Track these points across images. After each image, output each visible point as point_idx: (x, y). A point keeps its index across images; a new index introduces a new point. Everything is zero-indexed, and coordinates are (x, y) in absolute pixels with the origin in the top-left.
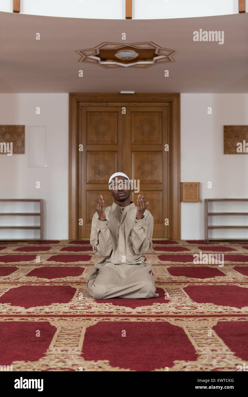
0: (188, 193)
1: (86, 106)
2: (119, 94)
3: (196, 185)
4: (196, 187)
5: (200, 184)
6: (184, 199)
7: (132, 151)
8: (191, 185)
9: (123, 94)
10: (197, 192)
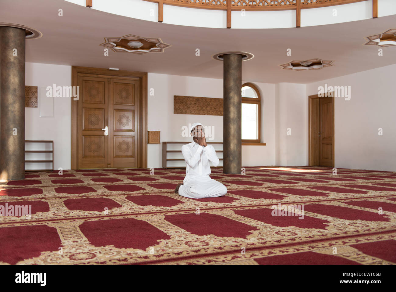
0: (153, 138)
1: (83, 76)
2: (108, 70)
3: (158, 133)
4: (157, 133)
5: (160, 133)
6: (150, 142)
7: (114, 109)
8: (155, 133)
9: (111, 70)
10: (158, 138)
